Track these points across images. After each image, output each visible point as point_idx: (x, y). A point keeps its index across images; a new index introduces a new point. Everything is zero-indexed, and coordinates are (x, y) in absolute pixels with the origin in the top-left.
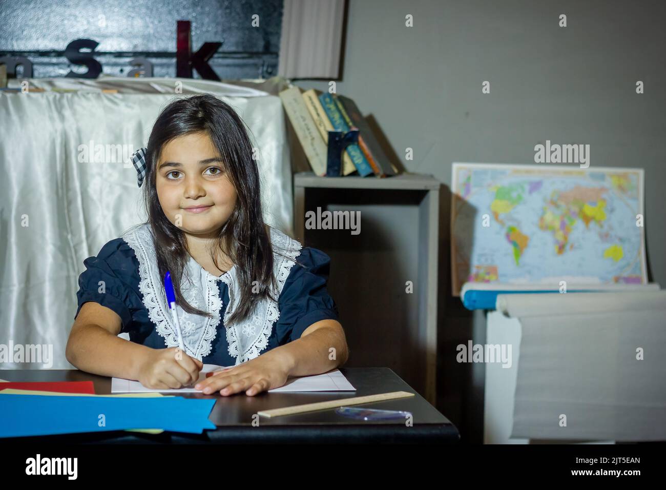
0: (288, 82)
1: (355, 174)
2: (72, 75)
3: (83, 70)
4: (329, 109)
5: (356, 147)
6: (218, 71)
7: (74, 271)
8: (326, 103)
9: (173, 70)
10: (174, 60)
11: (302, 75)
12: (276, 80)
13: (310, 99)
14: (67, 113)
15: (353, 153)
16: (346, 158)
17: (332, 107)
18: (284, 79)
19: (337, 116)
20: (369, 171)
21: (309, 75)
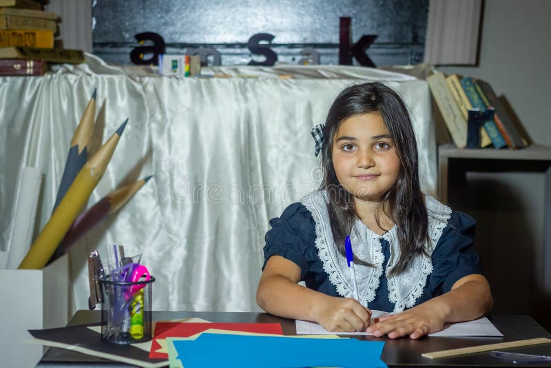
0: (433, 68)
1: (491, 146)
2: (253, 63)
3: (262, 59)
4: (469, 91)
5: (491, 123)
6: (374, 59)
7: (255, 226)
8: (467, 86)
9: (336, 59)
10: (337, 51)
11: (444, 61)
12: (422, 66)
13: (453, 82)
14: (250, 95)
15: (489, 129)
16: (483, 133)
17: (472, 89)
18: (429, 66)
19: (475, 97)
20: (503, 143)
21: (451, 62)
